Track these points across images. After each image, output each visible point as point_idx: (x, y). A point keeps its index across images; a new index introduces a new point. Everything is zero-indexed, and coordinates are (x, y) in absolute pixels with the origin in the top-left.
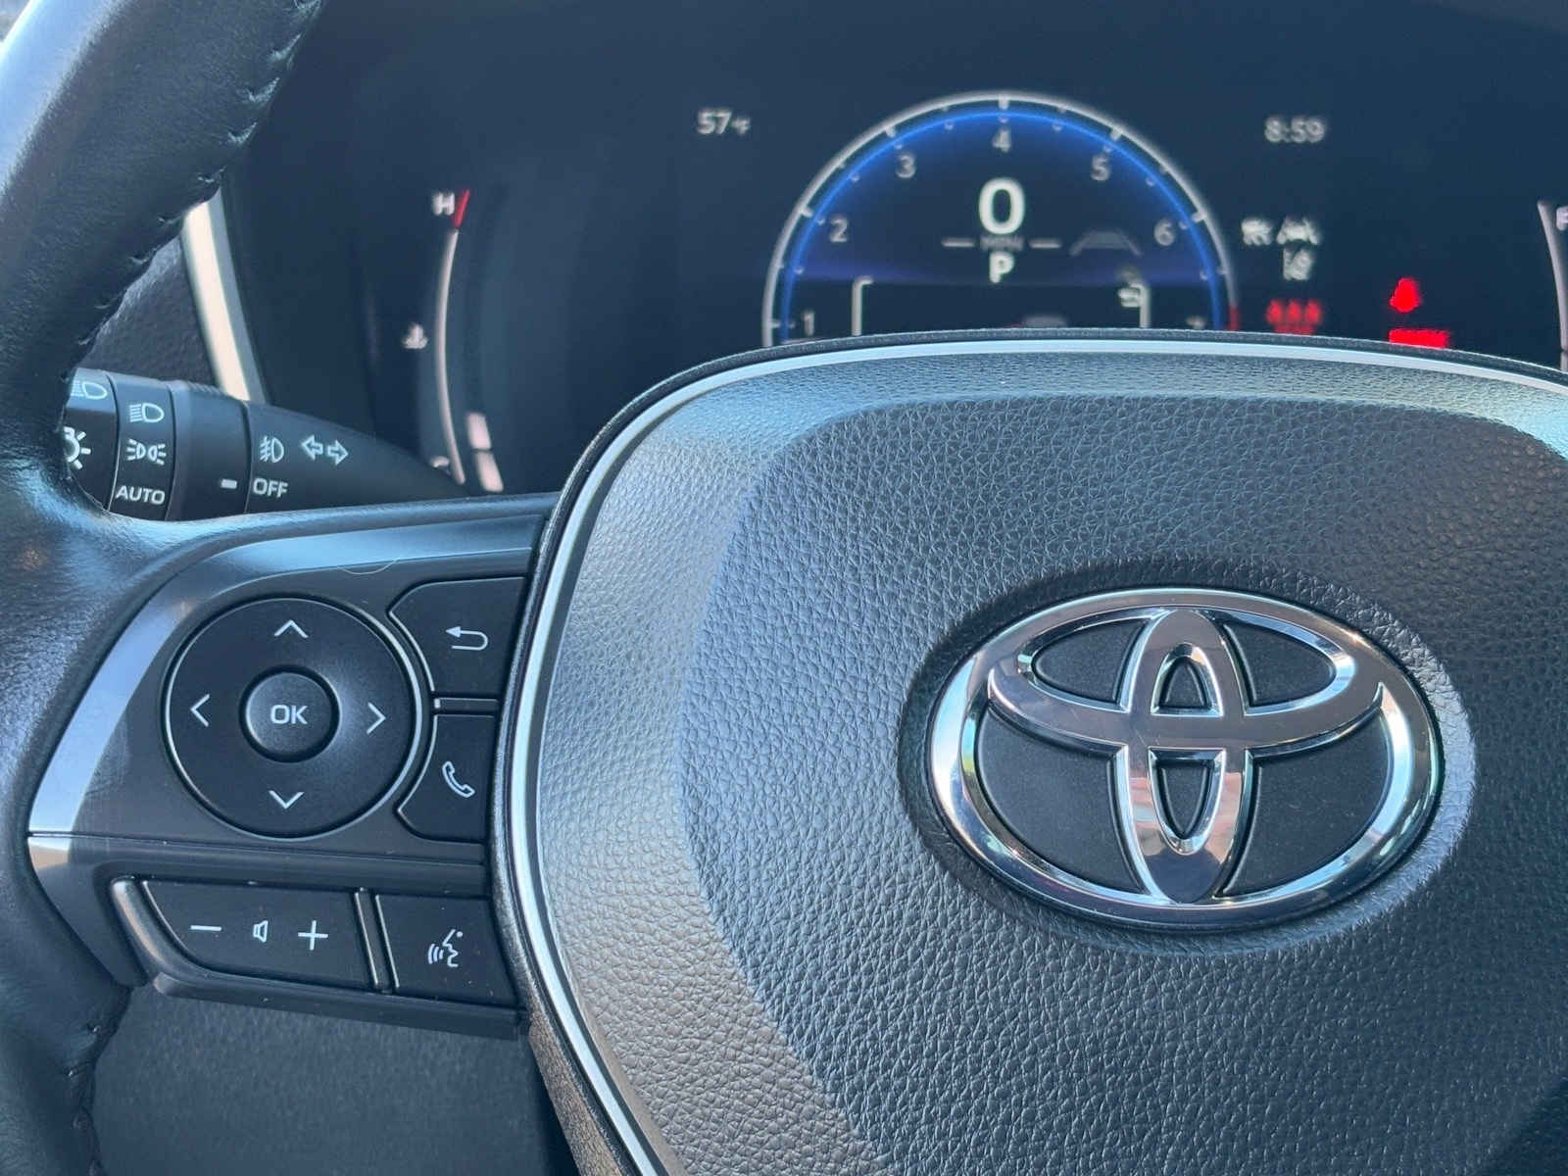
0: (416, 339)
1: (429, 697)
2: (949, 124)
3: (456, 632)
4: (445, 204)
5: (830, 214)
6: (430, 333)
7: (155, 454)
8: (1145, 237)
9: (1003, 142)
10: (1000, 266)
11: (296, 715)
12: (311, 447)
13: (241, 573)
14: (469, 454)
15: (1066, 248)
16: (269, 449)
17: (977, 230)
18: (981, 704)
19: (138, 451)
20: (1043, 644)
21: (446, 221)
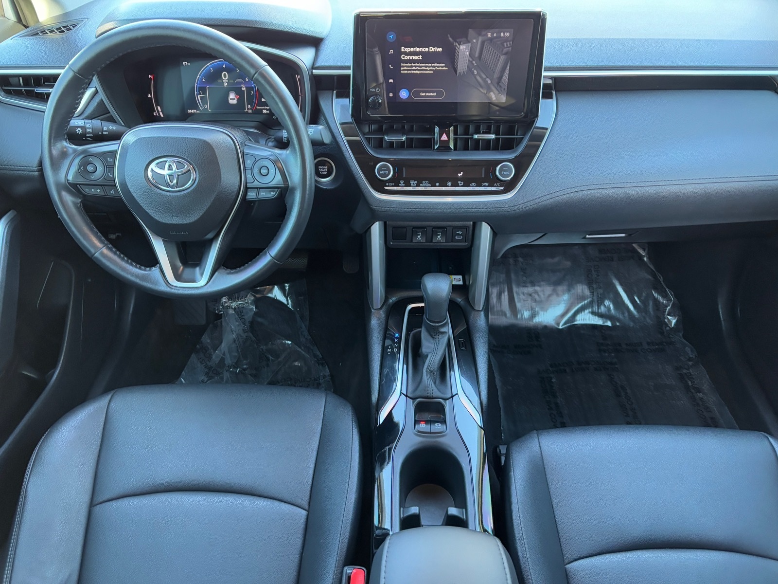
0: (149, 96)
1: (106, 166)
2: (217, 63)
3: (109, 159)
4: (150, 76)
5: (202, 77)
6: (151, 95)
7: (90, 130)
8: (244, 80)
9: (224, 66)
10: (226, 84)
11: (92, 168)
12: (111, 128)
13: (90, 152)
14: (158, 111)
15: (234, 81)
16: (105, 129)
17: (222, 79)
18: (152, 170)
19: (88, 130)
20: (158, 164)
21: (151, 79)
